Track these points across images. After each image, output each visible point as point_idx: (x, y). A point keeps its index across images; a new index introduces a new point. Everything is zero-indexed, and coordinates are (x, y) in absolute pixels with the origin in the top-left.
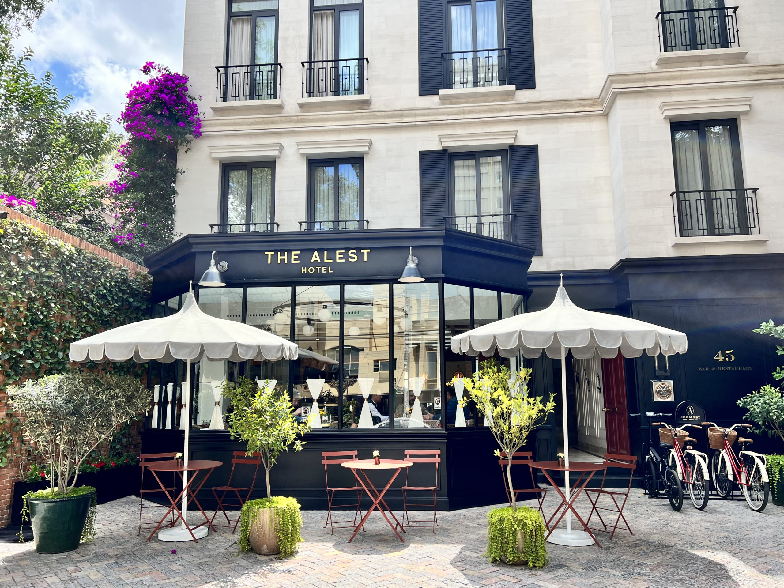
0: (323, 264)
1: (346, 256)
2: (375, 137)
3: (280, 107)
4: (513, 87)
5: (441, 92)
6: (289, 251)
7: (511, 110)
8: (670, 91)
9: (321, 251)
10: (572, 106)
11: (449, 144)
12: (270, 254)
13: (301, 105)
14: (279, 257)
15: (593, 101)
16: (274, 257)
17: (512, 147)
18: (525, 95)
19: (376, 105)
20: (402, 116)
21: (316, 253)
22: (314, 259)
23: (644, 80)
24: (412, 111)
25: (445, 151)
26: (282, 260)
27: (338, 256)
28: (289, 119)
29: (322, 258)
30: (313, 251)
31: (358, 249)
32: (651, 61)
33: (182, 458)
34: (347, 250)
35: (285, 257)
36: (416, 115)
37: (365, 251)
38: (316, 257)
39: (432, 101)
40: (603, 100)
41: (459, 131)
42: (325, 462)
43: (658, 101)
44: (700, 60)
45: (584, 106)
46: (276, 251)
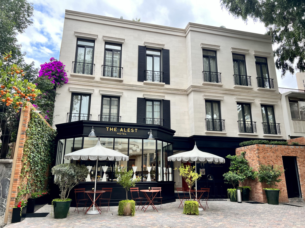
0: (123, 132)
1: (130, 130)
2: (124, 92)
3: (94, 78)
4: (164, 83)
5: (145, 81)
6: (114, 128)
7: (163, 90)
8: (205, 92)
9: (123, 128)
10: (179, 91)
11: (146, 97)
12: (108, 128)
13: (101, 79)
14: (111, 129)
15: (186, 91)
16: (109, 129)
17: (163, 100)
18: (167, 86)
19: (125, 82)
20: (133, 87)
21: (122, 129)
22: (121, 130)
23: (199, 88)
24: (136, 86)
25: (145, 98)
26: (111, 130)
27: (128, 130)
28: (97, 82)
29: (123, 130)
30: (121, 128)
31: (134, 129)
32: (201, 83)
33: (94, 189)
34: (131, 128)
35: (112, 129)
36: (137, 87)
37: (136, 129)
38: (122, 130)
39: (141, 84)
40: (188, 91)
41: (149, 93)
42: (131, 191)
43: (203, 94)
44: (212, 85)
45: (182, 91)
46: (110, 127)
